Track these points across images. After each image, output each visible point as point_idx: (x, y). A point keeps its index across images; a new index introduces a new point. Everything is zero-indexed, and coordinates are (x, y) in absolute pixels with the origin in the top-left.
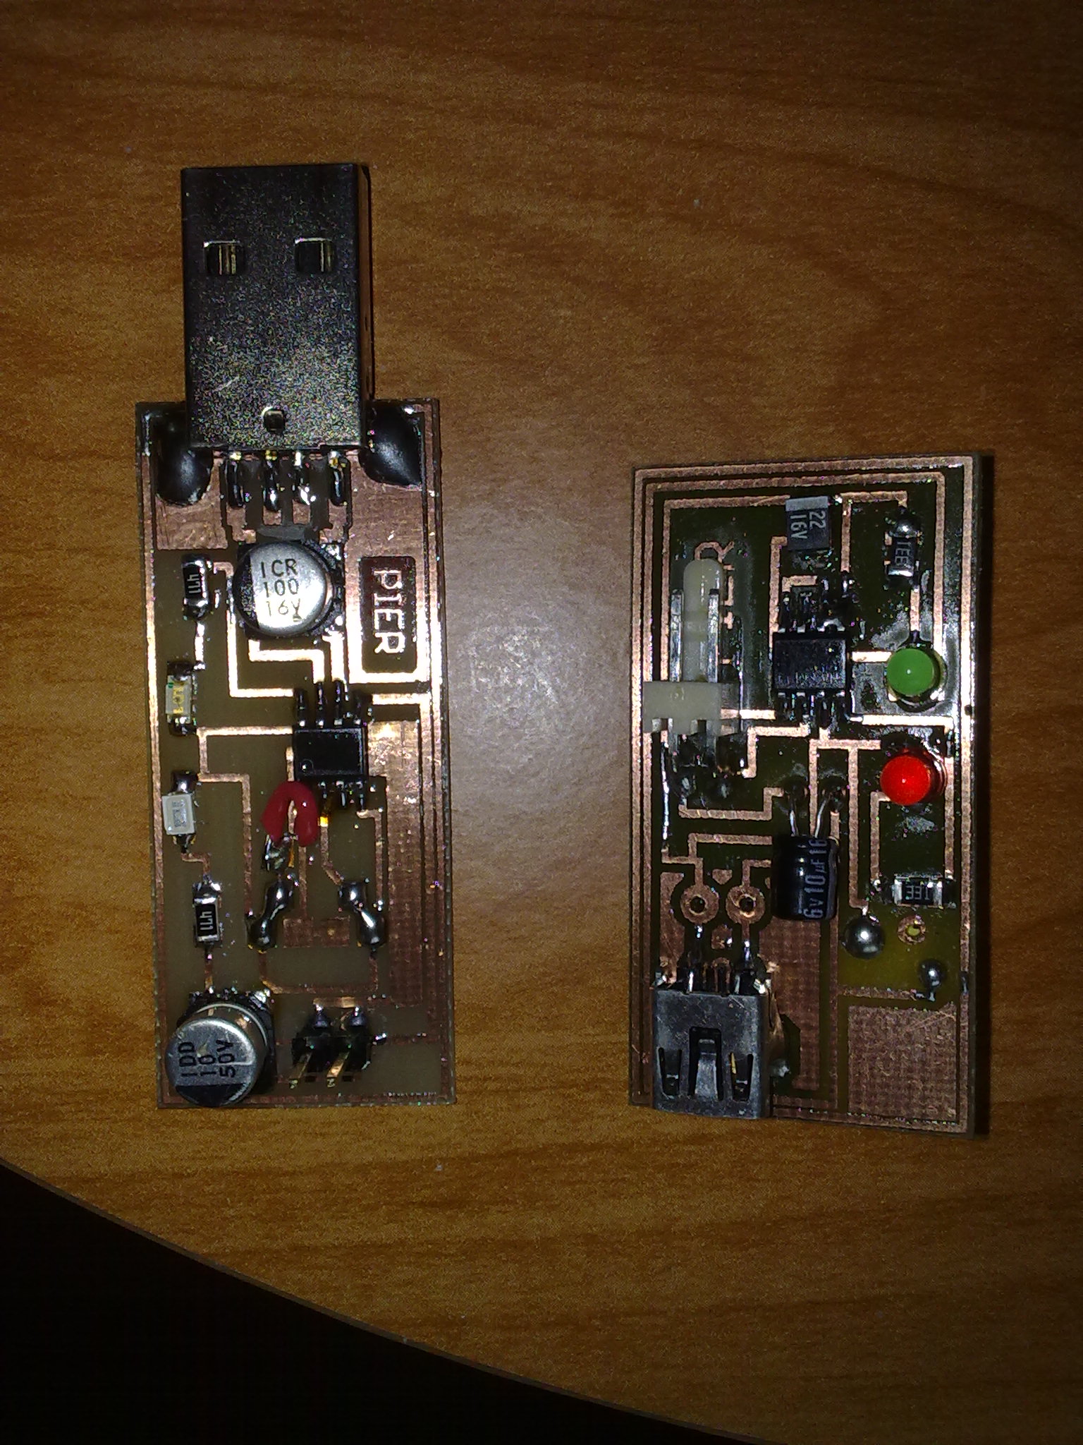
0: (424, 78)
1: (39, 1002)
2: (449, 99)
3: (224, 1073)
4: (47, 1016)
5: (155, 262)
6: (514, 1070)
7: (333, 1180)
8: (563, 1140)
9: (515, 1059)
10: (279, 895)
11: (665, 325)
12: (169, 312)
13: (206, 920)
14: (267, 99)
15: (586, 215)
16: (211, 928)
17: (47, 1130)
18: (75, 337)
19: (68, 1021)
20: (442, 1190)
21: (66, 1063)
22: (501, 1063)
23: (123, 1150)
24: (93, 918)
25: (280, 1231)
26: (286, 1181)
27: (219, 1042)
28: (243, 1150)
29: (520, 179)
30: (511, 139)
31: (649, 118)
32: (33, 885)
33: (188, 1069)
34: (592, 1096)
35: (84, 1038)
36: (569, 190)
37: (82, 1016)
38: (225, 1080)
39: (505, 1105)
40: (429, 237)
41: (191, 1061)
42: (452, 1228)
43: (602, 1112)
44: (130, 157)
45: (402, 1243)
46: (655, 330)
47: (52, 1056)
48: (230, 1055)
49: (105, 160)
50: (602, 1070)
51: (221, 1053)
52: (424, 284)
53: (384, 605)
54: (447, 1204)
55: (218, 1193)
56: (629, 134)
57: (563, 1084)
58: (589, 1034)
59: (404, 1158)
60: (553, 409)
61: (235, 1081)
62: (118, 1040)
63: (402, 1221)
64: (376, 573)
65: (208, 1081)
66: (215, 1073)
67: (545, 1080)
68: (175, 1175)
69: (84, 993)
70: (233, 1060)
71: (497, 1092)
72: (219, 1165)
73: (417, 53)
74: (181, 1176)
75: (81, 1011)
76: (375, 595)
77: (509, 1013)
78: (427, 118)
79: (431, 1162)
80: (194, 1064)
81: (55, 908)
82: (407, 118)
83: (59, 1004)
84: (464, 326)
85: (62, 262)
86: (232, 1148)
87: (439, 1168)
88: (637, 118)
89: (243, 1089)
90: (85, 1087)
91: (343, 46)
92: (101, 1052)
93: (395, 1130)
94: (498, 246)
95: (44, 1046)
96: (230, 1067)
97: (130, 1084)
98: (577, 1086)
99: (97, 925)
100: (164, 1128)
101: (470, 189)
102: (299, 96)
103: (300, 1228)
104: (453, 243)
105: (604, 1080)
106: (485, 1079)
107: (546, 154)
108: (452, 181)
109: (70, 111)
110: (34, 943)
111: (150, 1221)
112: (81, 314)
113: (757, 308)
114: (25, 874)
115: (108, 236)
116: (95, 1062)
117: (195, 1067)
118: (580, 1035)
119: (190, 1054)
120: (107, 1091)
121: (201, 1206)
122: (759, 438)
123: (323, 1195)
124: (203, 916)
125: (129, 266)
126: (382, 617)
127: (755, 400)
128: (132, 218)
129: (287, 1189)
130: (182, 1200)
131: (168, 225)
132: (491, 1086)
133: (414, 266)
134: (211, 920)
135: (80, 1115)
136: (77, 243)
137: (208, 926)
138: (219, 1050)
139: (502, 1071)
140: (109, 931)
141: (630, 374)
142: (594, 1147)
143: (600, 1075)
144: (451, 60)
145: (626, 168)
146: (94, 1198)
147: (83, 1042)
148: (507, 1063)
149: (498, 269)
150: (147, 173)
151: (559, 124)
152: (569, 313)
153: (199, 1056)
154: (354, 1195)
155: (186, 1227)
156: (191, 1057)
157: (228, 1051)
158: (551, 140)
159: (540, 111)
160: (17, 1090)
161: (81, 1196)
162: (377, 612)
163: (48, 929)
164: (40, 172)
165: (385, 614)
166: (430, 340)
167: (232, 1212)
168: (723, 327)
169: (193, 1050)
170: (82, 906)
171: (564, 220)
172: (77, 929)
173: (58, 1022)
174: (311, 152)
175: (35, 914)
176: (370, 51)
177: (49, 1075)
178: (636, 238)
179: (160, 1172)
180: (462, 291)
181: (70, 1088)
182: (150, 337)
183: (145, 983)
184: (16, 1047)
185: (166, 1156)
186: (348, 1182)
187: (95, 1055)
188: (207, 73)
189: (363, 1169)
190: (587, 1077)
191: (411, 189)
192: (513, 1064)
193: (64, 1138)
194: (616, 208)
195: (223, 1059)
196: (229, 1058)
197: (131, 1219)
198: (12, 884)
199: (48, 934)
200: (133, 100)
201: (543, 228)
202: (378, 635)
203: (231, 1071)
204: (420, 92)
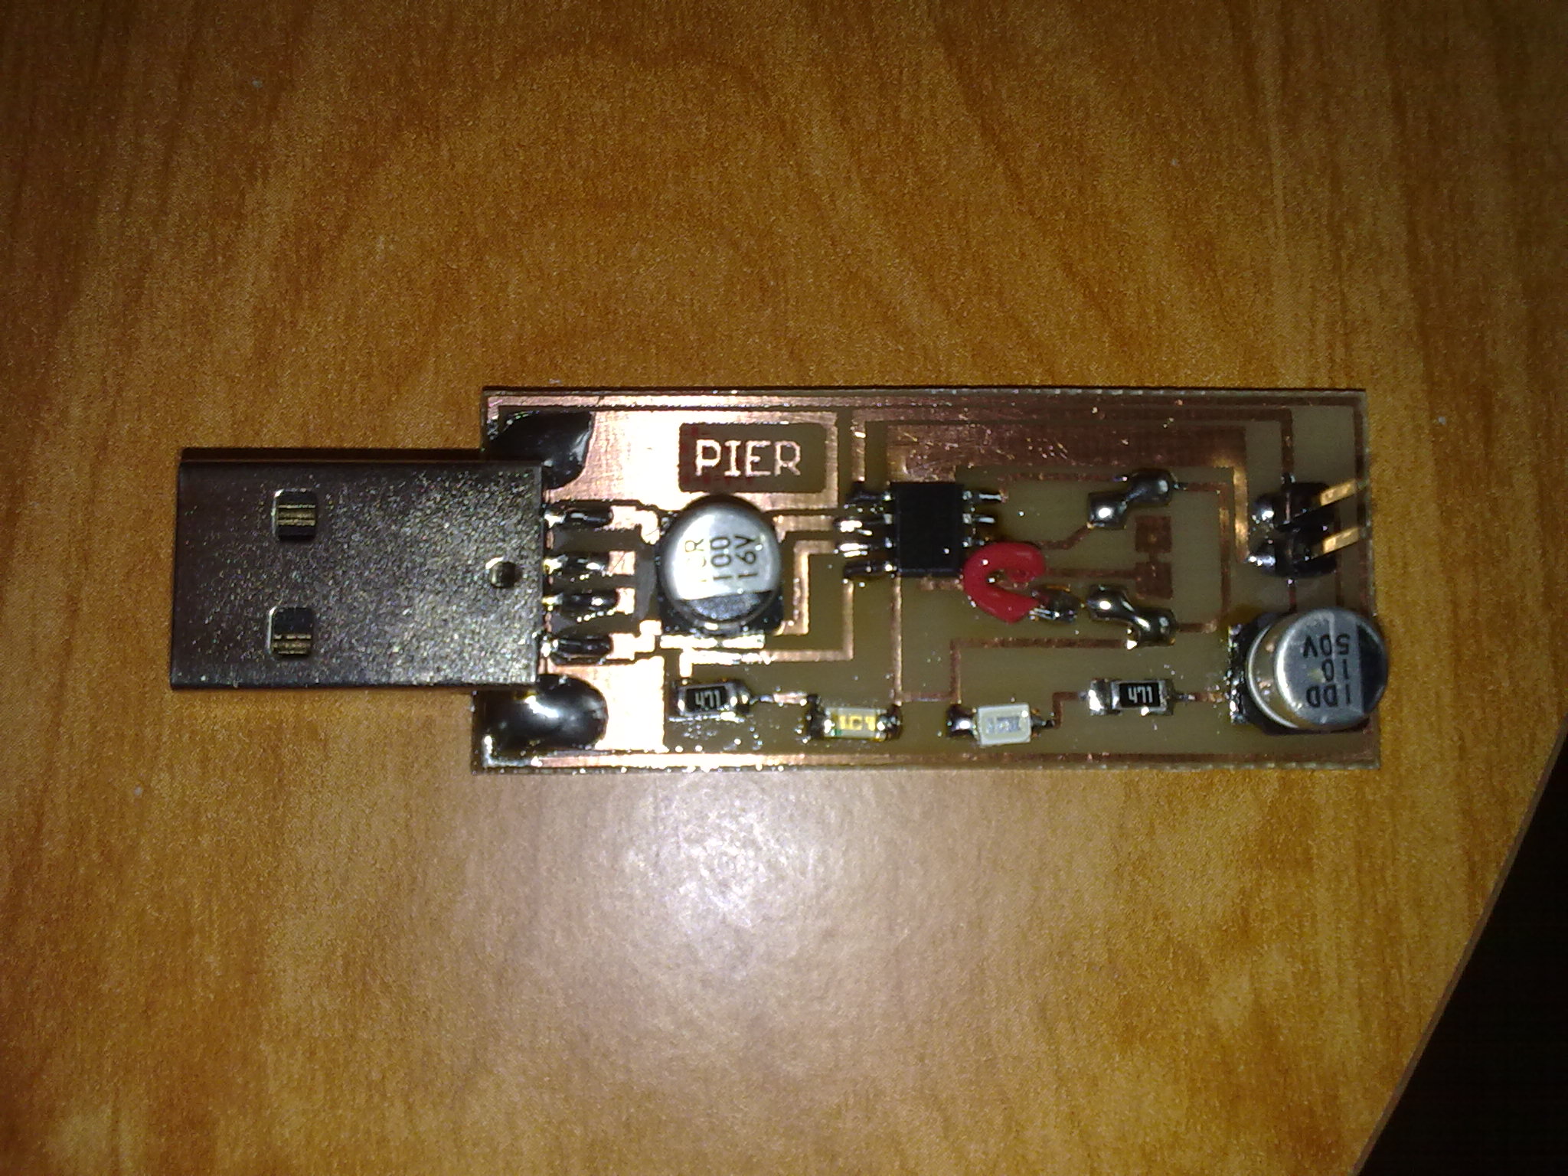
0: (76, 412)
1: (1245, 931)
2: (104, 381)
3: (1344, 649)
4: (1262, 921)
5: (287, 756)
6: (1320, 326)
7: (1462, 553)
8: (1404, 267)
9: (1306, 323)
10: (1105, 605)
11: (403, 124)
12: (354, 740)
13: (1140, 695)
14: (85, 609)
15: (261, 215)
16: (1149, 689)
17: (1409, 924)
18: (378, 866)
19: (1267, 892)
20: (1470, 416)
21: (1322, 896)
22: (1312, 341)
23: (1432, 824)
24: (1134, 857)
25: (1527, 623)
26: (1465, 614)
27: (1306, 654)
28: (1427, 667)
29: (212, 296)
30: (161, 306)
31: (148, 139)
32: (1092, 935)
33: (1342, 697)
34: (1350, 231)
35: (1290, 873)
36: (229, 236)
37: (1260, 876)
38: (1354, 645)
39: (1363, 338)
40: (275, 406)
41: (1330, 692)
42: (1516, 407)
43: (1368, 220)
44: (148, 789)
45: (1536, 469)
46: (409, 136)
47: (1314, 915)
48: (1322, 640)
49: (150, 822)
50: (1318, 219)
51: (1319, 650)
52: (336, 414)
53: (740, 464)
54: (1486, 411)
55: (1483, 700)
56: (166, 163)
57: (1336, 268)
58: (1275, 234)
59: (1431, 464)
60: (499, 260)
61: (1354, 635)
62: (1291, 828)
63: (1510, 469)
64: (699, 472)
65: (1355, 672)
66: (1345, 662)
67: (1331, 288)
68: (1461, 758)
69: (1232, 872)
70: (1327, 637)
71: (1347, 346)
72: (1447, 699)
73: (43, 419)
74: (1462, 749)
75: (1255, 876)
76: (727, 473)
77: (1251, 330)
78: (126, 408)
79: (1436, 431)
80: (1334, 687)
81: (1122, 907)
82: (124, 432)
83: (1247, 904)
84: (391, 367)
85: (279, 882)
86: (1425, 683)
87: (1442, 420)
88: (147, 153)
89: (1364, 625)
90: (1353, 872)
91: (27, 512)
92: (1307, 851)
93: (1396, 475)
94: (294, 324)
95: (1301, 926)
96: (1337, 641)
97: (1347, 812)
98: (1338, 250)
99: (1143, 851)
100: (1403, 770)
101: (219, 357)
102: (87, 569)
103: (1522, 597)
104: (285, 379)
105: (1331, 215)
106: (1332, 360)
107: (183, 262)
108: (209, 378)
109: (82, 870)
110: (1168, 937)
111: (1521, 791)
112: (349, 858)
113: (389, 15)
114: (1078, 946)
115: (249, 820)
116: (1320, 856)
117: (1339, 687)
118: (1277, 244)
119: (1322, 692)
120: (1357, 843)
121: (1500, 724)
122: (547, 17)
123: (1480, 568)
124: (1135, 699)
125: (290, 793)
126: (755, 466)
127: (501, 20)
128: (228, 788)
129: (1475, 612)
130: (1494, 748)
131: (239, 741)
132: (1340, 352)
133: (312, 427)
134: (1139, 689)
135: (1389, 880)
136: (257, 862)
137: (1147, 693)
138: (1316, 654)
139: (1321, 339)
140: (1151, 833)
141: (460, 167)
142: (1412, 231)
143: (1324, 222)
144: (57, 377)
145: (207, 168)
146: (1494, 865)
147: (1295, 874)
148: (1312, 334)
149: (322, 324)
150: (170, 767)
151: (148, 245)
152: (382, 238)
153: (1323, 680)
154: (1479, 527)
155: (1527, 743)
156: (1326, 691)
157: (1317, 644)
158: (166, 256)
159: (129, 268)
160: (1359, 965)
161: (1492, 881)
162: (749, 472)
163: (1150, 916)
164: (160, 910)
165: (752, 463)
166: (407, 409)
167: (1506, 684)
168: (411, 56)
169: (1317, 688)
170: (1118, 872)
171: (267, 242)
172: (1149, 879)
173: (1269, 906)
174: (158, 554)
175: (1130, 935)
176: (36, 478)
177: (1338, 921)
178: (294, 156)
179: (1459, 776)
180: (347, 368)
181: (1354, 892)
182: (384, 766)
183: (1217, 790)
184: (1304, 963)
185: (1438, 767)
186: (1464, 534)
187: (1311, 859)
188: (46, 688)
189: (1447, 516)
190: (1327, 238)
191: (214, 429)
192: (1313, 326)
193: (1418, 903)
194: (256, 180)
195: (1327, 649)
196: (1326, 642)
197: (1520, 815)
198: (1090, 965)
199: (1156, 918)
200: (75, 781)
201: (275, 267)
202: (778, 472)
203: (1343, 640)
204: (94, 417)
